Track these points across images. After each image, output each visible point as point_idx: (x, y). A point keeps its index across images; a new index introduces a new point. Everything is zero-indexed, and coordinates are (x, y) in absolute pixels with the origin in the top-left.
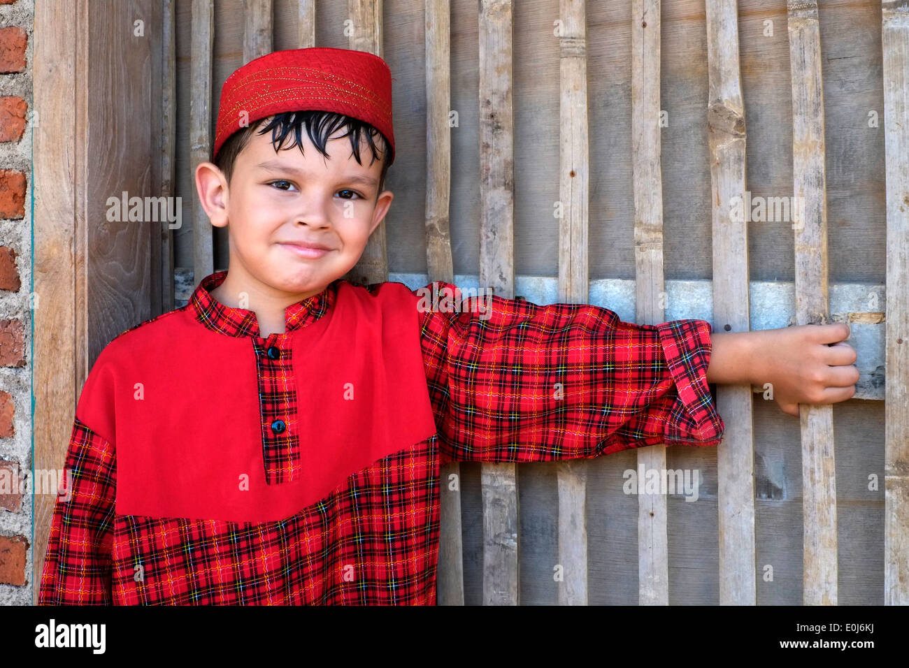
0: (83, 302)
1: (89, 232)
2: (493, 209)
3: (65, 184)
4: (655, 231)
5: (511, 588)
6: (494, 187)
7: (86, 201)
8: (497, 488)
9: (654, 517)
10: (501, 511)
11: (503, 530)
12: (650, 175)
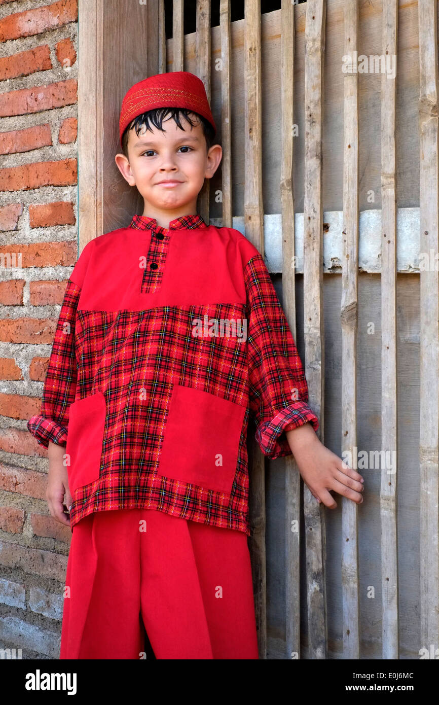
0: (101, 227)
1: (104, 189)
2: (310, 171)
3: (92, 162)
4: (390, 177)
5: (318, 393)
6: (311, 157)
7: (102, 172)
8: (311, 334)
9: (389, 350)
10: (313, 348)
11: (314, 359)
12: (389, 144)
